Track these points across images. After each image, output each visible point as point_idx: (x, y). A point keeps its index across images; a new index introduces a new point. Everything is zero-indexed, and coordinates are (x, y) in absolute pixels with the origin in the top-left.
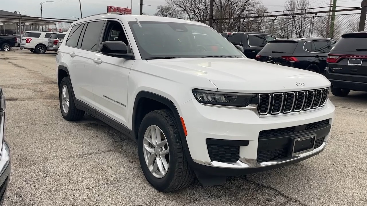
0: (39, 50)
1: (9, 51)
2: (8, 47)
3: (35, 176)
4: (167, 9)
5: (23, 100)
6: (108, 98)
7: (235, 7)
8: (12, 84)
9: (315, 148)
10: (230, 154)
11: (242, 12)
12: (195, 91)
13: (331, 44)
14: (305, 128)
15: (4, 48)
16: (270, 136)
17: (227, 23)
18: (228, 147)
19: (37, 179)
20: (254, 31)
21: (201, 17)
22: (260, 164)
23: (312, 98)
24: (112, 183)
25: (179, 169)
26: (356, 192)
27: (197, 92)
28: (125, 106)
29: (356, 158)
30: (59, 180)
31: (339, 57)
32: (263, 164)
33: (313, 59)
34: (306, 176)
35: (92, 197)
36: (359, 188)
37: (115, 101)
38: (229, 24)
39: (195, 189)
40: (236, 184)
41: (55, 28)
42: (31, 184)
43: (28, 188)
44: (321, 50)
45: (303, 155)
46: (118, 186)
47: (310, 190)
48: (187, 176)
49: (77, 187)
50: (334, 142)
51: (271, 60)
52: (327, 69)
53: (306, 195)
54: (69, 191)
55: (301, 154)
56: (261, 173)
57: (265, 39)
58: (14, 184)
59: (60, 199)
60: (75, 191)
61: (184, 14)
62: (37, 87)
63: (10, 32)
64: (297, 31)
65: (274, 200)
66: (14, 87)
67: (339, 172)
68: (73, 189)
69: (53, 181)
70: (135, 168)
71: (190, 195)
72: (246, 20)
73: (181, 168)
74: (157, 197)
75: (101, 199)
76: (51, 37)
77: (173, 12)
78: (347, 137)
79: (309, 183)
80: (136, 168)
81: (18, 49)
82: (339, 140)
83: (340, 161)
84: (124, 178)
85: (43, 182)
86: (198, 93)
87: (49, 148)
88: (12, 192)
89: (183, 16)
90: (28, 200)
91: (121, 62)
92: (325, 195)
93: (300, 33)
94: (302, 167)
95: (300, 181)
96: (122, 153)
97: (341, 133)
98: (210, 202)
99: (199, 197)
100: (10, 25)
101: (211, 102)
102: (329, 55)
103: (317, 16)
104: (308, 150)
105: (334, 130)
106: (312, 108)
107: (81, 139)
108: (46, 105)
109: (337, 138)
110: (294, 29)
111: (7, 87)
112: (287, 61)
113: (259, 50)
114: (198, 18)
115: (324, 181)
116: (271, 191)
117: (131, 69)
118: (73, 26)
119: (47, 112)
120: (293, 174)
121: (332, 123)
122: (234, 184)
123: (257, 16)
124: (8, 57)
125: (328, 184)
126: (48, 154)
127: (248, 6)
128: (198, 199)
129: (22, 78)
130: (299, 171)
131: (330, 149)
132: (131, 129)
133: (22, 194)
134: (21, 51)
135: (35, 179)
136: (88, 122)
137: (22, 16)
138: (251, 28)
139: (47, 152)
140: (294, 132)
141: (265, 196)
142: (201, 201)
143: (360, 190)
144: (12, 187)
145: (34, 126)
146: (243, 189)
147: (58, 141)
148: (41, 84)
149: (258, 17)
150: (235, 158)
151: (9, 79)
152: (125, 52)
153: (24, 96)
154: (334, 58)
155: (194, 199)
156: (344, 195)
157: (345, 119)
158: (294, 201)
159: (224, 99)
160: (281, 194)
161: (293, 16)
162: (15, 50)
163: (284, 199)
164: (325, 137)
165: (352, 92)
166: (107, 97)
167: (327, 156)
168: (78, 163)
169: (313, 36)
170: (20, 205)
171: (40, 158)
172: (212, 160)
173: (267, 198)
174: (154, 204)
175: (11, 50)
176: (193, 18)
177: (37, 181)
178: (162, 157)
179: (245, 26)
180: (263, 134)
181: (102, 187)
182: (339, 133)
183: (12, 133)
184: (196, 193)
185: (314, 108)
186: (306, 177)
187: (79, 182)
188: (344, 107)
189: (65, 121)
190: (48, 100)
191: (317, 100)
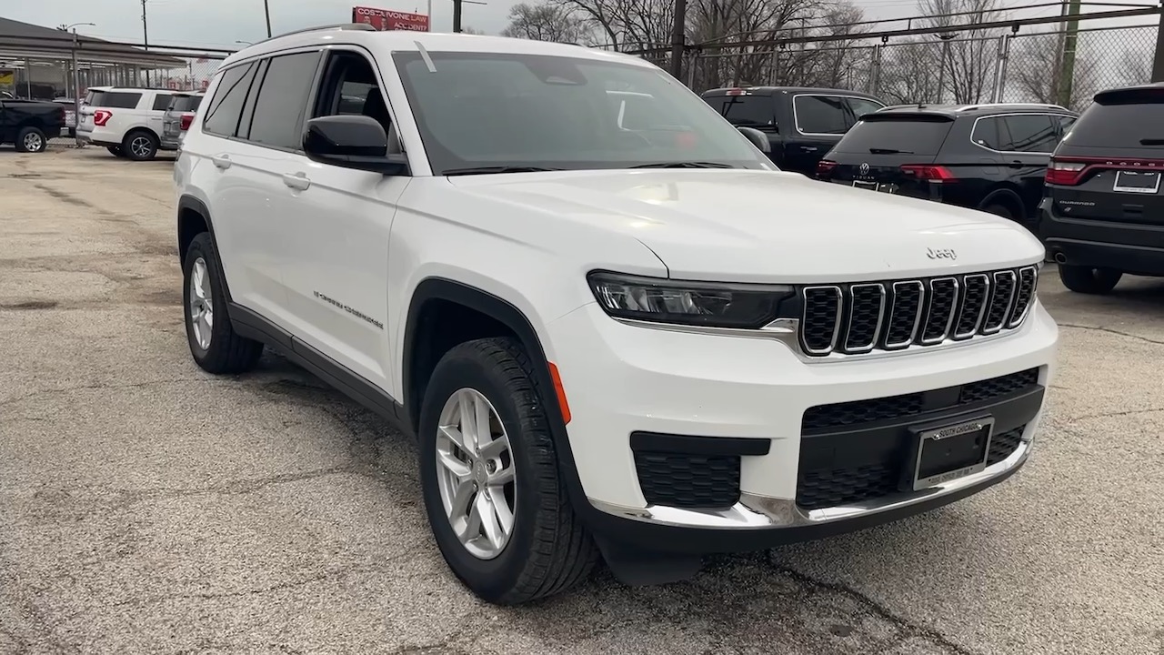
0: (136, 148)
1: (41, 150)
2: (37, 140)
3: (90, 550)
4: (543, 14)
5: (72, 305)
6: (330, 300)
7: (760, 8)
8: (43, 255)
9: (990, 463)
10: (710, 484)
11: (781, 22)
12: (596, 278)
13: (1063, 123)
14: (956, 399)
15: (26, 140)
16: (840, 423)
17: (735, 60)
18: (703, 461)
19: (95, 560)
20: (818, 83)
21: (650, 40)
22: (808, 516)
23: (980, 300)
24: (336, 573)
25: (547, 531)
26: (1124, 603)
27: (601, 282)
28: (381, 326)
29: (1129, 493)
30: (166, 564)
31: (1084, 165)
32: (818, 515)
33: (1002, 174)
34: (965, 552)
35: (268, 621)
36: (1138, 592)
37: (350, 310)
38: (739, 60)
39: (601, 593)
40: (735, 577)
41: (189, 77)
42: (76, 577)
43: (66, 591)
44: (1029, 144)
45: (950, 486)
46: (355, 583)
47: (976, 598)
48: (574, 552)
49: (221, 589)
50: (1062, 442)
51: (867, 175)
52: (1045, 204)
53: (963, 615)
54: (196, 600)
55: (943, 481)
56: (817, 543)
57: (850, 111)
58: (21, 578)
59: (164, 627)
60: (213, 602)
61: (595, 32)
62: (120, 266)
63: (47, 92)
64: (959, 85)
65: (857, 632)
66: (50, 265)
67: (1073, 539)
68: (209, 593)
69: (146, 569)
70: (413, 525)
71: (586, 614)
72: (795, 47)
73: (553, 527)
74: (477, 621)
75: (298, 626)
76: (171, 106)
77: (561, 25)
78: (1105, 426)
79: (975, 575)
80: (417, 525)
81: (68, 146)
82: (1078, 436)
83: (1078, 502)
84: (376, 560)
85: (114, 571)
86: (607, 284)
87: (143, 460)
88: (13, 602)
89: (593, 39)
90: (61, 630)
91: (367, 184)
92: (1025, 614)
93: (968, 90)
94: (953, 524)
95: (945, 568)
96: (374, 477)
97: (1087, 413)
98: (646, 636)
99: (613, 621)
100: (46, 69)
101: (647, 315)
102: (1054, 160)
103: (1017, 33)
104: (966, 468)
105: (1062, 403)
106: (980, 332)
107: (248, 431)
108: (145, 322)
109: (1073, 429)
110: (948, 78)
111: (27, 265)
112: (918, 181)
113: (828, 145)
114: (641, 44)
115: (1022, 569)
116: (847, 600)
117: (396, 207)
118: (227, 70)
119: (147, 345)
120: (923, 546)
121: (1047, 380)
122: (731, 578)
123: (830, 35)
124: (38, 169)
125: (1036, 579)
126: (139, 479)
127: (802, 5)
128: (609, 625)
129: (76, 237)
130: (944, 535)
131: (1049, 464)
132: (400, 399)
133: (43, 610)
134: (78, 152)
135: (90, 560)
136: (271, 378)
137: (82, 40)
138: (810, 75)
139: (135, 475)
140: (919, 411)
141: (827, 617)
142: (617, 633)
143: (1139, 597)
144: (15, 588)
145: (102, 390)
146: (756, 596)
147: (174, 436)
148: (135, 255)
149: (833, 38)
150: (726, 495)
151: (34, 239)
152: (382, 151)
153: (77, 293)
154: (1069, 168)
155: (597, 627)
156: (1087, 615)
157: (1103, 365)
158: (922, 635)
159: (691, 303)
160: (880, 612)
161: (943, 34)
162: (58, 149)
163: (888, 627)
164: (1024, 426)
165: (1127, 280)
166: (325, 298)
167: (1038, 486)
168: (231, 510)
169: (1006, 98)
170: (36, 644)
171: (111, 494)
172: (651, 503)
173: (833, 626)
174: (466, 643)
175: (47, 148)
176: (623, 45)
177: (95, 569)
178: (494, 491)
179: (790, 68)
180: (818, 419)
181: (302, 586)
182: (1080, 413)
183: (28, 411)
184: (603, 607)
185: (988, 331)
186: (966, 557)
187: (231, 570)
188: (1100, 328)
189: (201, 374)
190: (153, 308)
191: (998, 306)
